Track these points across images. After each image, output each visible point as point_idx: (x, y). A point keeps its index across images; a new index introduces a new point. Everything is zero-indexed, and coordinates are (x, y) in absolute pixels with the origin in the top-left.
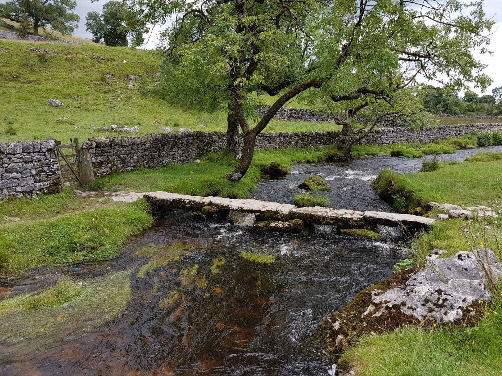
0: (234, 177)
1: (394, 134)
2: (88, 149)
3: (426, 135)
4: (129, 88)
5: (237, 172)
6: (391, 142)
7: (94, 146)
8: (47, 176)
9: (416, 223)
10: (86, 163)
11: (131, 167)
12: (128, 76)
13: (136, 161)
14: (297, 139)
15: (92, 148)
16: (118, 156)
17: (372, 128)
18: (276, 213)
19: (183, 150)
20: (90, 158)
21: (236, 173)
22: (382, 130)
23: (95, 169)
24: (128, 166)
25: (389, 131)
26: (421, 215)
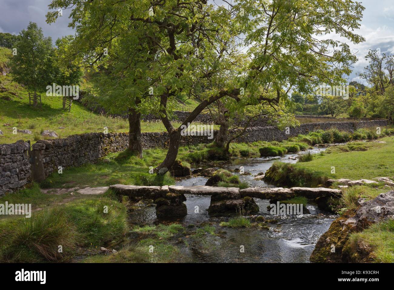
0: (160, 172)
1: (257, 133)
2: (40, 150)
5: (164, 167)
7: (44, 148)
8: (25, 174)
10: (37, 164)
11: (65, 166)
15: (43, 149)
16: (56, 156)
20: (41, 159)
21: (162, 167)
23: (45, 169)
25: (253, 130)
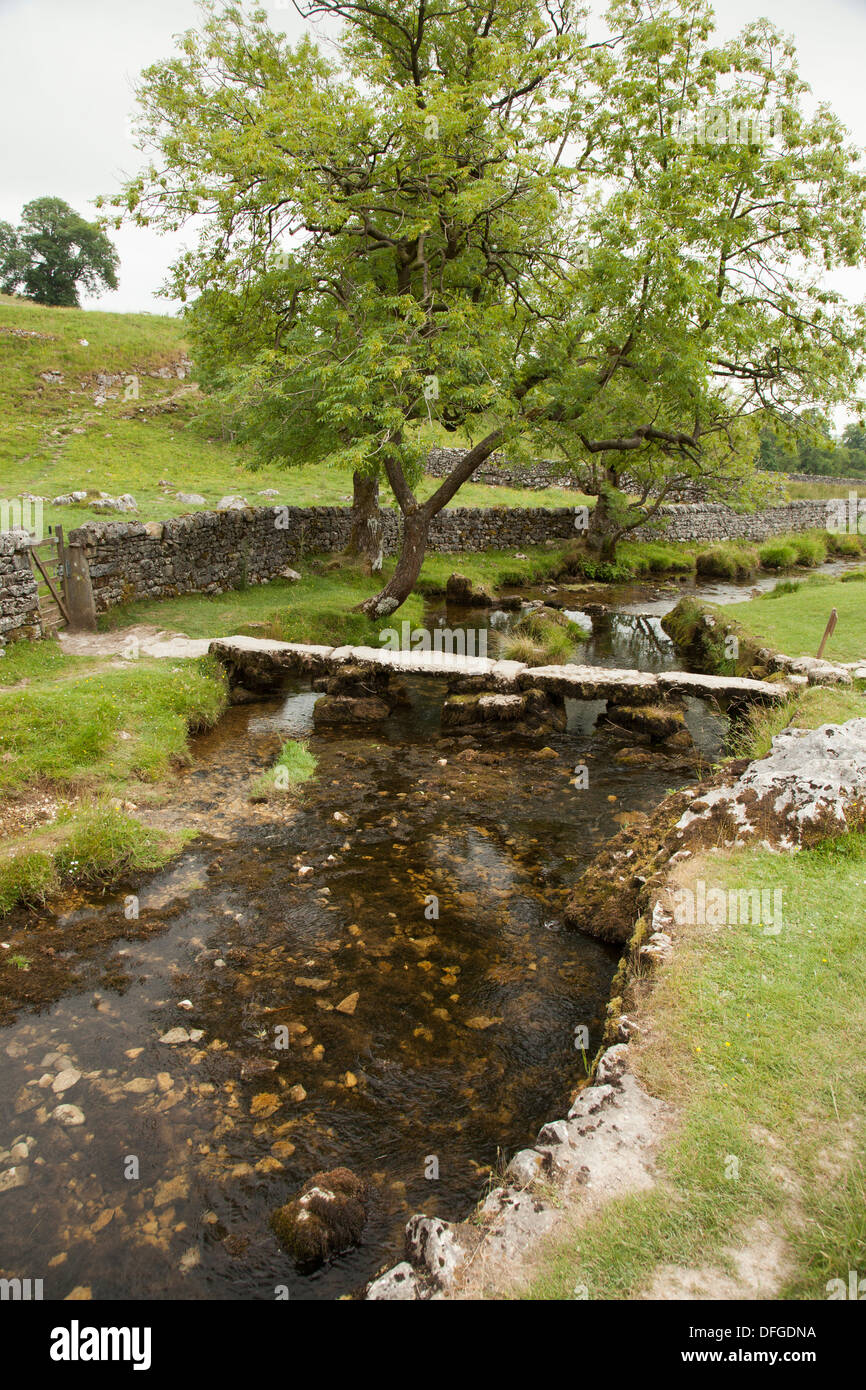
0: (380, 607)
1: (701, 517)
2: (85, 548)
3: (766, 521)
4: (96, 404)
5: (388, 597)
6: (695, 535)
7: (94, 542)
8: (18, 605)
9: (754, 693)
10: (79, 579)
11: (161, 585)
12: (95, 376)
13: (170, 573)
14: (500, 523)
15: (89, 546)
16: (136, 561)
17: (658, 504)
18: (490, 678)
19: (259, 547)
20: (86, 568)
21: (384, 598)
22: (677, 509)
23: (96, 592)
24: (156, 584)
25: (690, 511)
26: (760, 679)
